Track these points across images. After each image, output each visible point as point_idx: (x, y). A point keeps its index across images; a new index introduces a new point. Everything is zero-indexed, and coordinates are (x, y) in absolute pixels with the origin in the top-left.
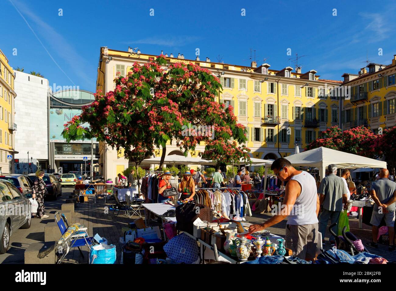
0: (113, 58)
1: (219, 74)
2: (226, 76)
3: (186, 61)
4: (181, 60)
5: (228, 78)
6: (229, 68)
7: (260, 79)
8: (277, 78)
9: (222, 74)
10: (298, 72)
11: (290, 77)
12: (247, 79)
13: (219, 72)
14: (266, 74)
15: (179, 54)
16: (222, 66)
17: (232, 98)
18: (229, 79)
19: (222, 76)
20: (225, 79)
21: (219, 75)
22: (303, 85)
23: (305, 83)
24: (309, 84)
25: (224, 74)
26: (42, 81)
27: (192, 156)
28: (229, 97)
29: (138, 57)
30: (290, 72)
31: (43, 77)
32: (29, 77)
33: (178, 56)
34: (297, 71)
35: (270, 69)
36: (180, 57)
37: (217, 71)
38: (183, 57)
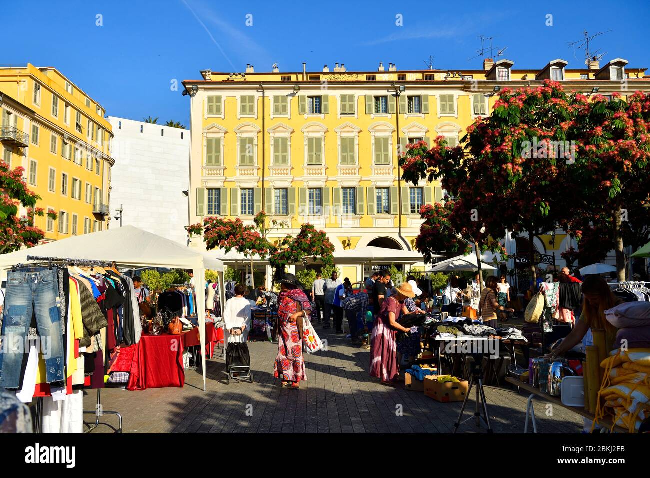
0: (199, 86)
1: (396, 92)
2: (409, 93)
3: (349, 76)
4: (340, 74)
5: (415, 97)
6: (435, 78)
7: (485, 91)
8: (523, 86)
9: (401, 91)
10: (593, 68)
11: (564, 80)
12: (457, 93)
13: (395, 88)
14: (506, 79)
15: (336, 64)
16: (421, 75)
17: (426, 133)
18: (419, 97)
19: (403, 94)
20: (410, 98)
21: (397, 94)
22: (588, 92)
23: (590, 88)
24: (601, 88)
25: (404, 91)
26: (182, 134)
27: (345, 248)
28: (420, 132)
29: (243, 80)
30: (562, 69)
31: (184, 128)
32: (163, 130)
33: (335, 69)
34: (589, 66)
35: (514, 68)
36: (338, 69)
37: (390, 86)
38: (343, 70)
